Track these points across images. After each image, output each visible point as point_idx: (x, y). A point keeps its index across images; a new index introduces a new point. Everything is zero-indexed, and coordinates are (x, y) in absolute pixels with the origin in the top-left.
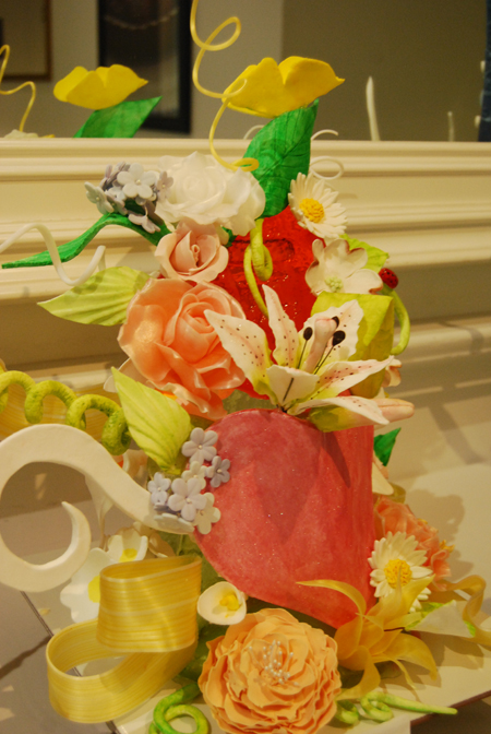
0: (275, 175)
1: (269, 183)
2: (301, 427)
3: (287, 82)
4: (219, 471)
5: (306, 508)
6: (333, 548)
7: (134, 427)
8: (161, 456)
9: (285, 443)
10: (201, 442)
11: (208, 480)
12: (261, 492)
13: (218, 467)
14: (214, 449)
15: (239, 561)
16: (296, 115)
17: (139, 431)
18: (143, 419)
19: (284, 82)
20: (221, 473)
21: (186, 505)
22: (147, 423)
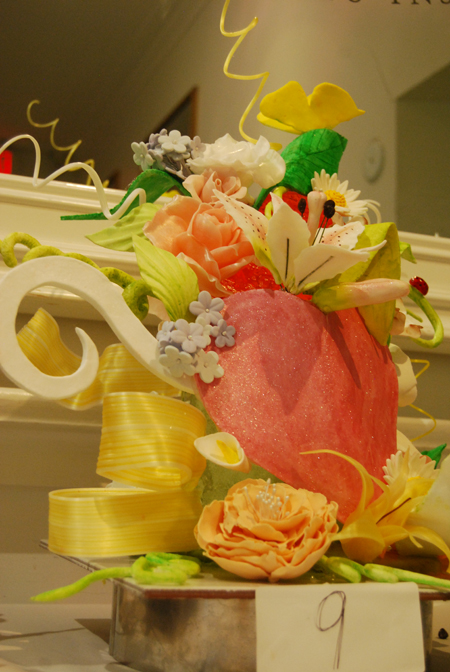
0: (298, 163)
1: (293, 167)
2: (302, 303)
3: (312, 103)
4: (224, 333)
5: (310, 383)
6: (339, 430)
7: (145, 271)
8: (168, 299)
9: (288, 318)
10: (208, 306)
11: (213, 338)
12: (265, 361)
13: (223, 329)
14: (221, 315)
15: (242, 422)
16: (322, 132)
17: (149, 275)
18: (153, 267)
19: (309, 103)
20: (225, 336)
21: (187, 341)
22: (157, 271)
